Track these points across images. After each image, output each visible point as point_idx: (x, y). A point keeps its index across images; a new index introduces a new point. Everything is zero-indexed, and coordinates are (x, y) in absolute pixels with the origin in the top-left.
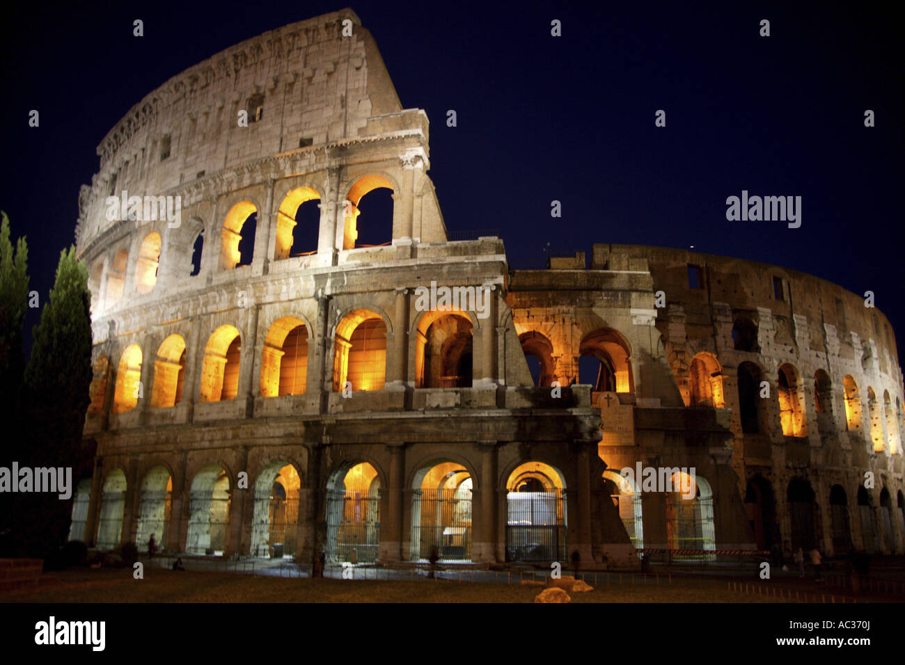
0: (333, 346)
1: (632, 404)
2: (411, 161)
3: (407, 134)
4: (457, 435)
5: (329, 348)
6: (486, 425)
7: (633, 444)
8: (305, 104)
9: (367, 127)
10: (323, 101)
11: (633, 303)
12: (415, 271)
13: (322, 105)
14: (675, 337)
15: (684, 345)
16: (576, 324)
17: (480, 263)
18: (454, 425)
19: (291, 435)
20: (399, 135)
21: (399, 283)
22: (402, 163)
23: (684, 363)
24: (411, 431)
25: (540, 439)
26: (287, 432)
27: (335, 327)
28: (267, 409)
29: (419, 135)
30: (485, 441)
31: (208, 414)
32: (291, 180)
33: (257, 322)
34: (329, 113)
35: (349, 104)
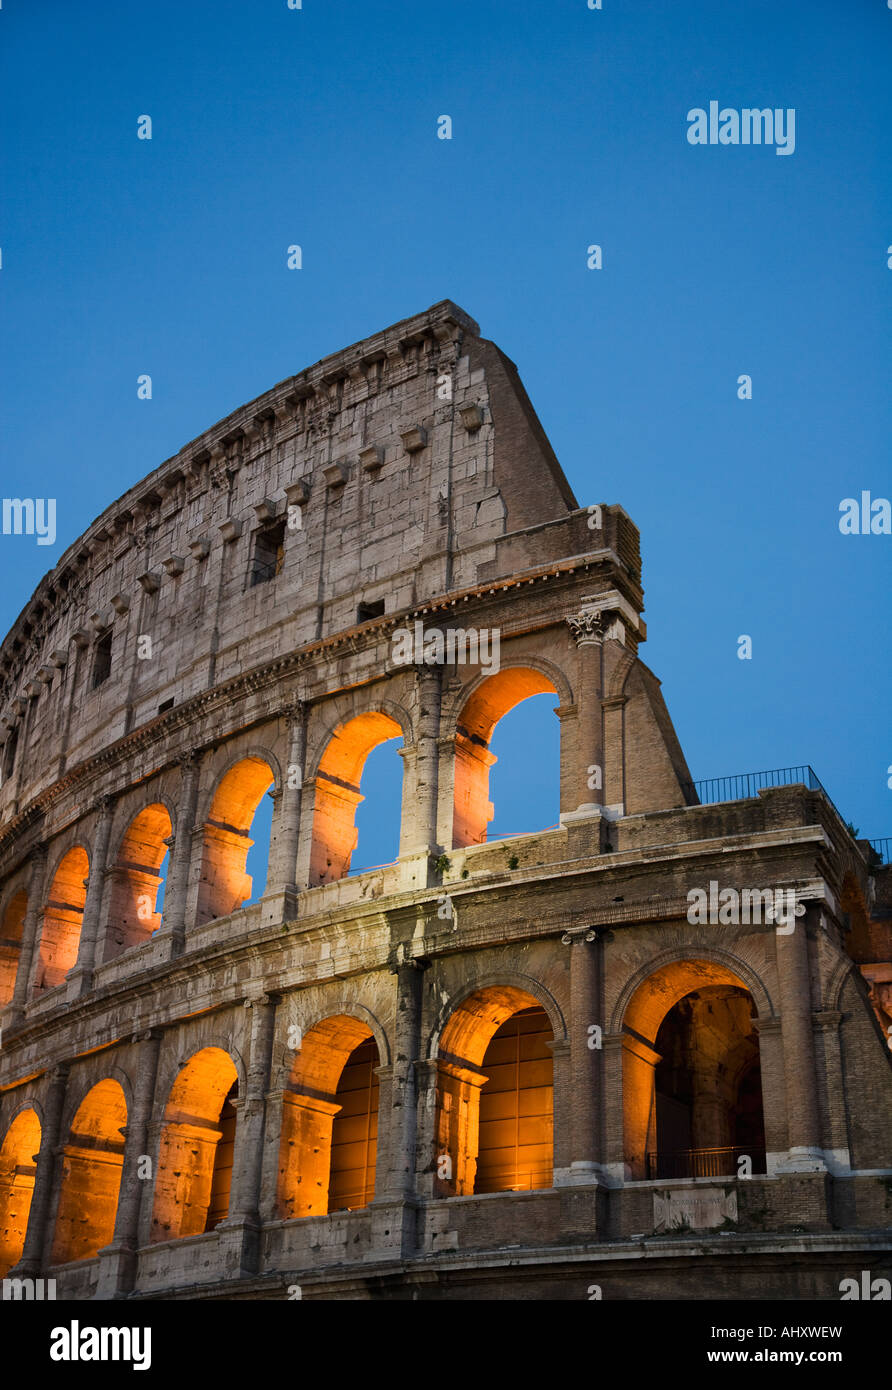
0: (433, 1081)
2: (593, 626)
3: (580, 563)
5: (426, 1088)
8: (366, 526)
9: (495, 561)
10: (401, 517)
12: (610, 882)
13: (403, 524)
17: (762, 850)
18: (720, 1277)
20: (563, 568)
21: (574, 916)
22: (575, 634)
27: (436, 1035)
28: (290, 1250)
29: (606, 563)
31: (165, 1272)
32: (341, 701)
33: (271, 1035)
34: (416, 540)
35: (458, 515)
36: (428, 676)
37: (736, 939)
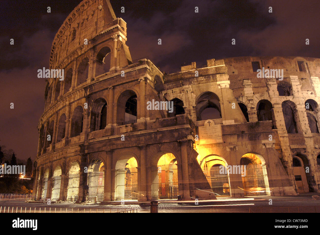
0: (90, 114)
1: (221, 124)
3: (113, 28)
4: (130, 144)
5: (89, 116)
6: (141, 138)
7: (222, 142)
8: (86, 28)
11: (218, 79)
12: (115, 79)
13: (91, 27)
14: (248, 94)
15: (253, 97)
16: (193, 92)
17: (137, 70)
18: (129, 139)
19: (76, 151)
20: (111, 29)
21: (110, 85)
22: (112, 39)
23: (253, 105)
24: (114, 144)
25: (164, 141)
26: (76, 150)
27: (91, 107)
28: (72, 142)
30: (140, 145)
33: (70, 110)
34: (92, 29)
35: (98, 24)
36: (92, 50)
37: (134, 86)
